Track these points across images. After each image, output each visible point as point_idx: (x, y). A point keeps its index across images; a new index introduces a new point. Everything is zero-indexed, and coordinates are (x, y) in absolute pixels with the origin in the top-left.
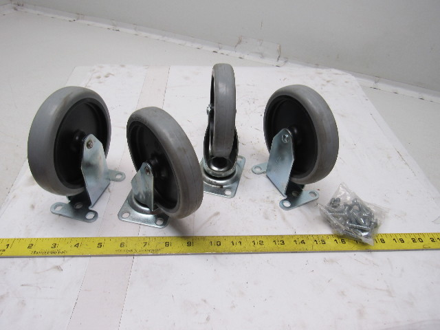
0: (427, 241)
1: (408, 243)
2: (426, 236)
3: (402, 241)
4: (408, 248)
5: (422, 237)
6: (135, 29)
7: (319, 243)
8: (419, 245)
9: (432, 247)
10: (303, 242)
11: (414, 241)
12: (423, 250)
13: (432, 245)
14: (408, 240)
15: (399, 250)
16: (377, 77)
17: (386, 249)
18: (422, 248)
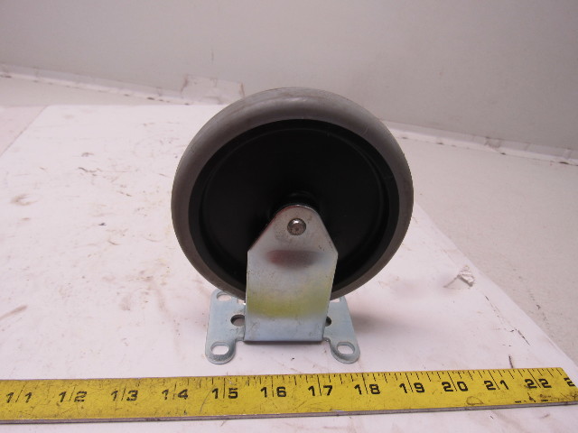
0: (477, 388)
1: (434, 393)
2: (476, 376)
3: (420, 388)
4: (433, 406)
5: (465, 379)
6: (36, 75)
7: (220, 395)
8: (458, 397)
9: (487, 403)
10: (184, 394)
11: (447, 388)
12: (466, 409)
13: (489, 397)
14: (433, 387)
15: (410, 411)
17: (380, 407)
18: (464, 404)
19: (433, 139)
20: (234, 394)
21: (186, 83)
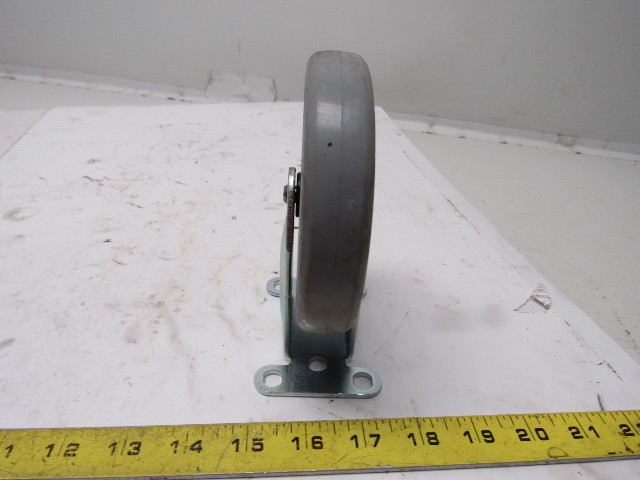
0: (560, 436)
1: (506, 443)
2: (558, 422)
3: (489, 437)
4: (506, 459)
5: (544, 424)
6: (43, 75)
7: (242, 448)
8: (537, 448)
9: (573, 455)
10: (197, 447)
11: (523, 436)
12: (547, 463)
13: (576, 448)
14: (505, 435)
15: (477, 466)
16: (433, 116)
18: (544, 456)
19: (495, 138)
20: (258, 445)
21: (210, 80)
